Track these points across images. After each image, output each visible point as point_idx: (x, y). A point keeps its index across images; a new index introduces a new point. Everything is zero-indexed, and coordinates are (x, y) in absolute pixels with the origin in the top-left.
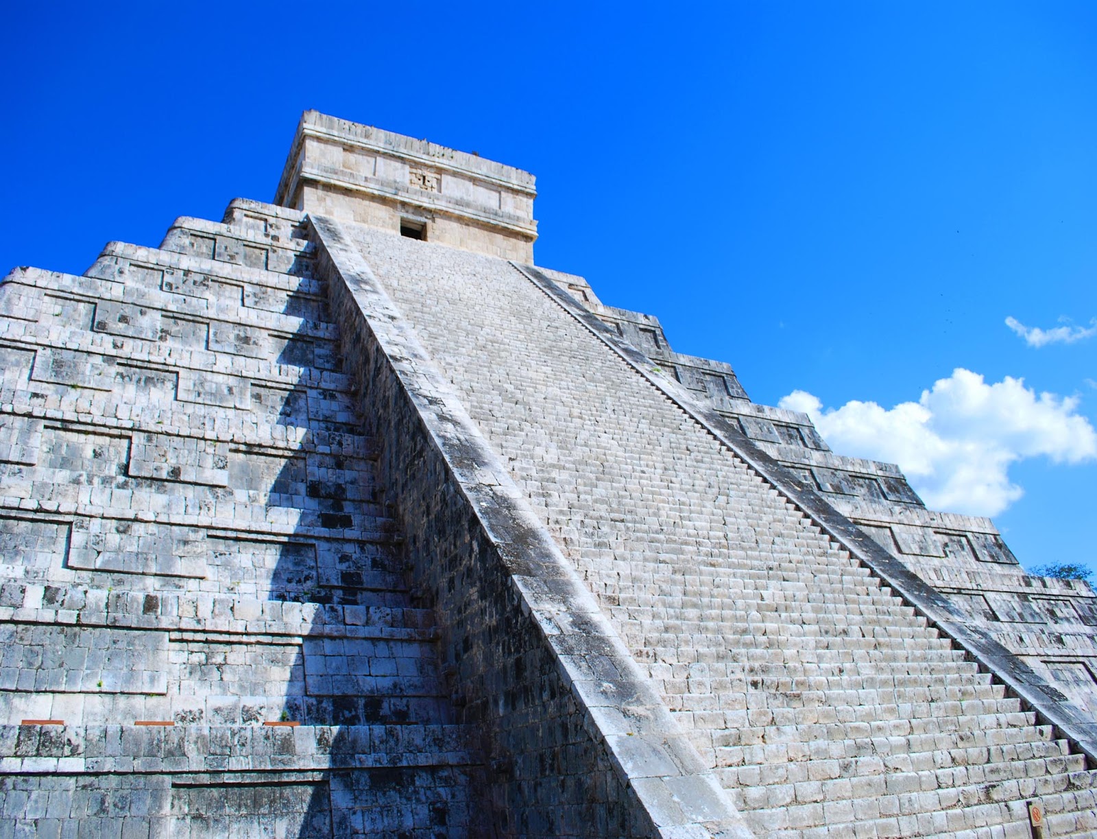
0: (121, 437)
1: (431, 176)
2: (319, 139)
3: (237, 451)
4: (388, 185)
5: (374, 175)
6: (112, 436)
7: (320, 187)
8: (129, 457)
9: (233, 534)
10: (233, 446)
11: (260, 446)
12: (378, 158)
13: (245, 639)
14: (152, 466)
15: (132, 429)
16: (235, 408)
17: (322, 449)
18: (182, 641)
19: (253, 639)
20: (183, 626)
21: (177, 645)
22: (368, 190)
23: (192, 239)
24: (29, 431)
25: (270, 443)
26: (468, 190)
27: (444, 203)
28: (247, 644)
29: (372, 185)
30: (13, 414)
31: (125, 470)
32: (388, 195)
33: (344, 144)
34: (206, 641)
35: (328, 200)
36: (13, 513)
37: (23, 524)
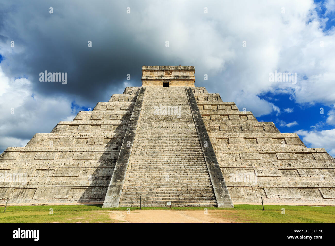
0: (87, 138)
1: (169, 72)
2: (145, 71)
3: (105, 138)
4: (160, 76)
5: (157, 75)
6: (85, 138)
7: (146, 80)
8: (88, 141)
9: (98, 152)
10: (104, 138)
11: (109, 137)
12: (158, 72)
13: (91, 168)
14: (91, 142)
15: (88, 137)
16: (110, 130)
17: (120, 136)
18: (82, 169)
19: (92, 168)
20: (82, 167)
21: (81, 170)
22: (156, 78)
23: (115, 98)
24: (73, 139)
25: (111, 136)
26: (178, 73)
27: (173, 77)
28: (92, 169)
29: (156, 77)
30: (71, 137)
31: (87, 143)
32: (160, 78)
33: (150, 70)
34: (86, 169)
35: (147, 82)
36: (66, 152)
37: (67, 154)
